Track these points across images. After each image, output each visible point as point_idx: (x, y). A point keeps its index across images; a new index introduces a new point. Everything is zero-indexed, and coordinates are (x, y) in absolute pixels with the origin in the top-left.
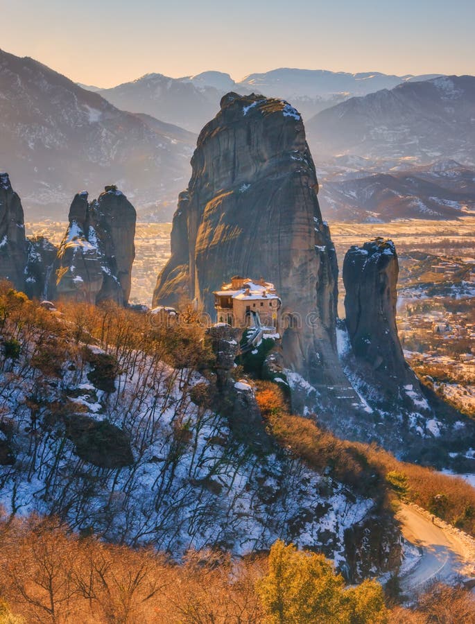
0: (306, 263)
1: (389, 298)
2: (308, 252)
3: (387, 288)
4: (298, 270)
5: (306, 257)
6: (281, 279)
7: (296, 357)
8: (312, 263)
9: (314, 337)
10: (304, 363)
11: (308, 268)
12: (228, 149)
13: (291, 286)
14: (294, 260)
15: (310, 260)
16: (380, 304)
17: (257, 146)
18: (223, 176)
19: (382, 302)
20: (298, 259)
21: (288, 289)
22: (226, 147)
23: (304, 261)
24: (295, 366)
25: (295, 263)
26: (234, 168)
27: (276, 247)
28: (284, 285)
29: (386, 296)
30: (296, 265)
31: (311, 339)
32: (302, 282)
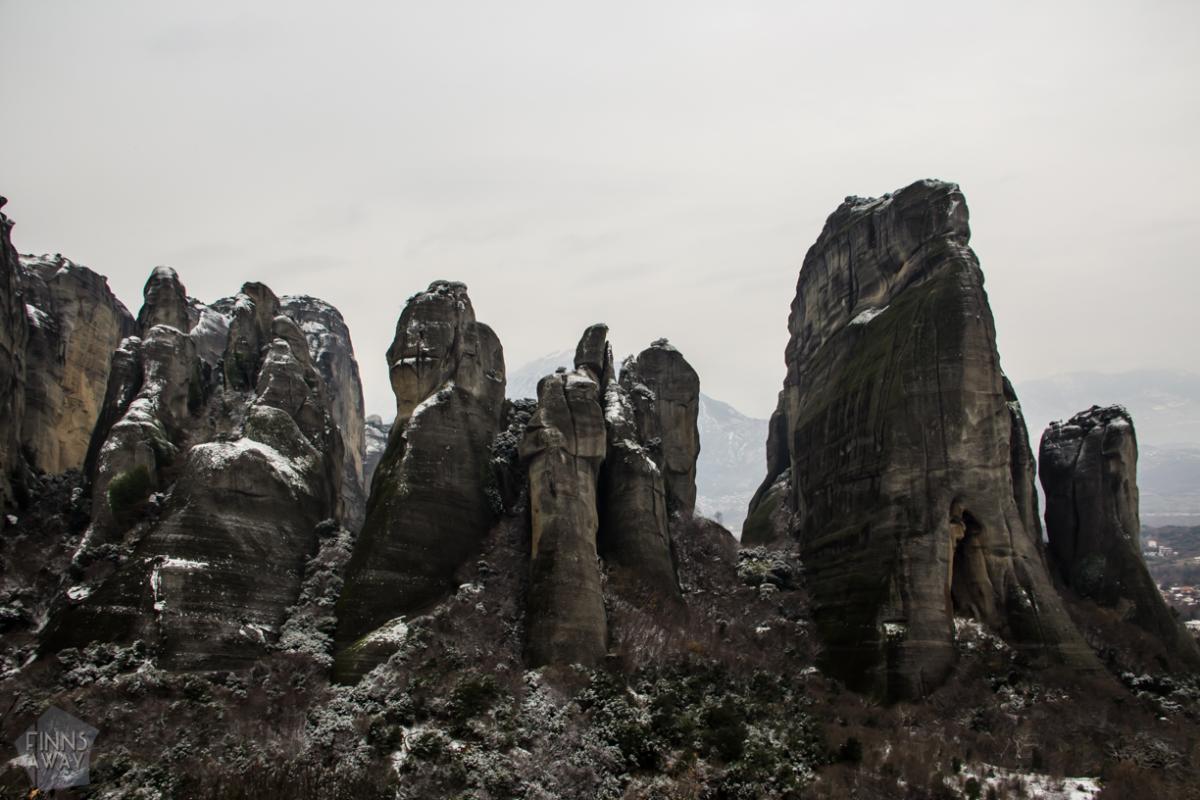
0: (990, 418)
1: (1128, 498)
2: (992, 398)
3: (1124, 480)
4: (975, 430)
5: (989, 406)
6: (945, 447)
7: (981, 593)
8: (1000, 419)
9: (1014, 554)
10: (998, 604)
11: (996, 428)
12: (839, 268)
13: (965, 458)
14: (967, 411)
15: (997, 413)
16: (1114, 509)
17: (887, 241)
18: (833, 312)
19: (1117, 505)
20: (976, 411)
21: (960, 463)
22: (836, 265)
23: (986, 415)
24: (980, 610)
25: (970, 417)
26: (851, 294)
27: (933, 388)
28: (953, 457)
29: (1122, 495)
30: (973, 420)
31: (1009, 559)
32: (986, 452)
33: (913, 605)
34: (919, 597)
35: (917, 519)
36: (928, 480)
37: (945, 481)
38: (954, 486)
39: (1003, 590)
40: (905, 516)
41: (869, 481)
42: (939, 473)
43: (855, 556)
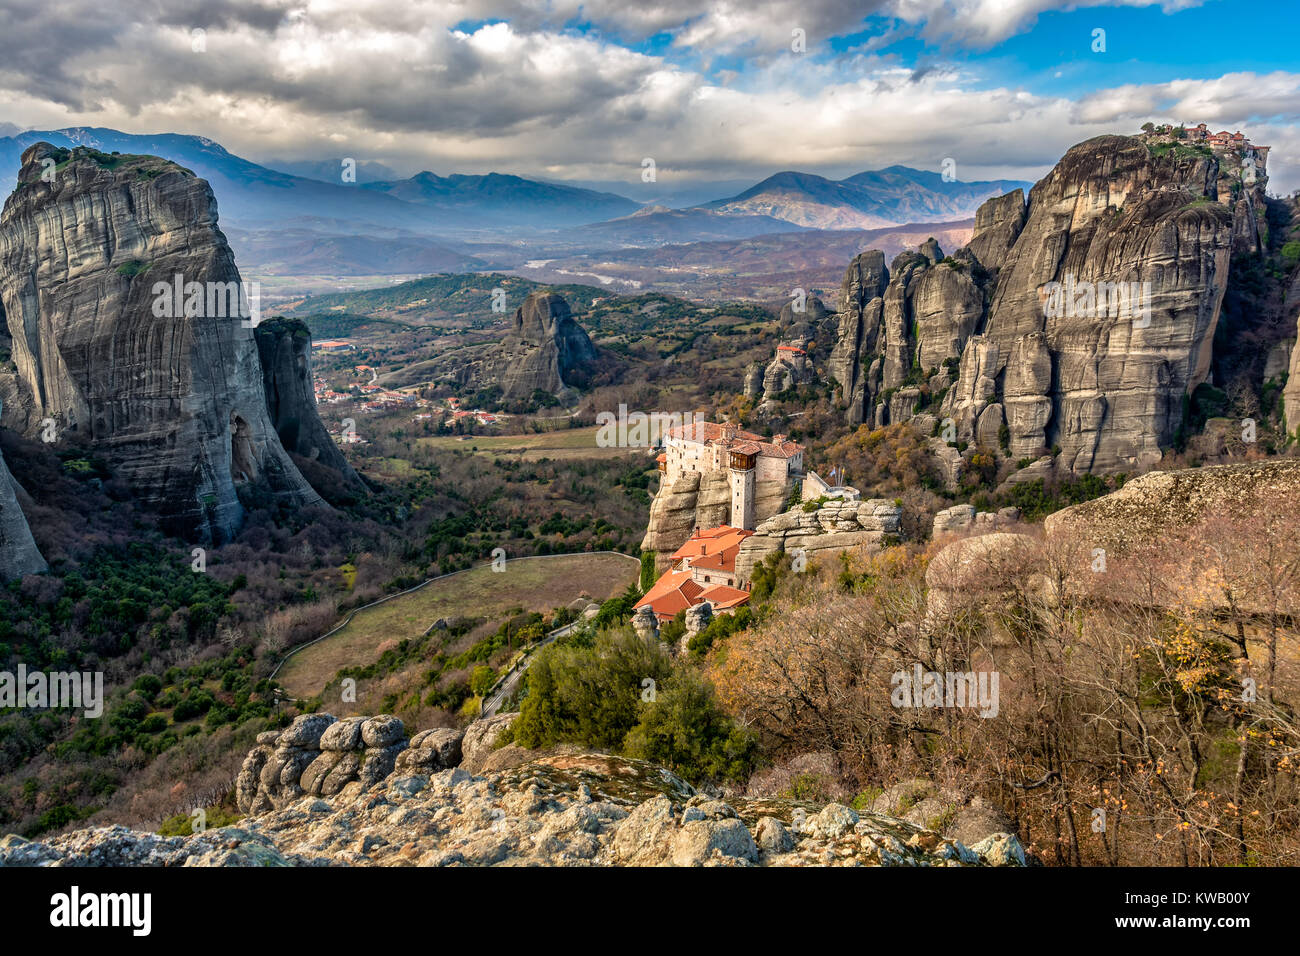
0: (248, 355)
3: (307, 372)
6: (225, 378)
7: (248, 465)
9: (267, 439)
10: (260, 471)
13: (237, 384)
21: (234, 387)
26: (108, 242)
27: (214, 340)
28: (230, 384)
29: (307, 381)
30: (240, 358)
31: (264, 442)
32: (248, 379)
33: (218, 483)
34: (220, 477)
35: (212, 426)
36: (215, 401)
37: (226, 400)
38: (232, 403)
39: (262, 461)
40: (203, 426)
41: (168, 401)
42: (222, 395)
43: (165, 453)
